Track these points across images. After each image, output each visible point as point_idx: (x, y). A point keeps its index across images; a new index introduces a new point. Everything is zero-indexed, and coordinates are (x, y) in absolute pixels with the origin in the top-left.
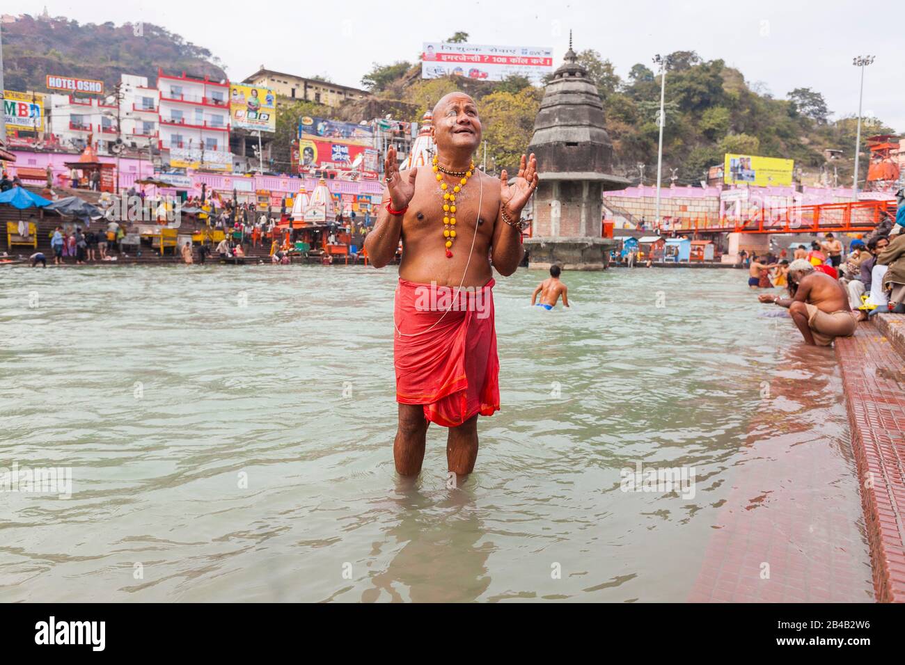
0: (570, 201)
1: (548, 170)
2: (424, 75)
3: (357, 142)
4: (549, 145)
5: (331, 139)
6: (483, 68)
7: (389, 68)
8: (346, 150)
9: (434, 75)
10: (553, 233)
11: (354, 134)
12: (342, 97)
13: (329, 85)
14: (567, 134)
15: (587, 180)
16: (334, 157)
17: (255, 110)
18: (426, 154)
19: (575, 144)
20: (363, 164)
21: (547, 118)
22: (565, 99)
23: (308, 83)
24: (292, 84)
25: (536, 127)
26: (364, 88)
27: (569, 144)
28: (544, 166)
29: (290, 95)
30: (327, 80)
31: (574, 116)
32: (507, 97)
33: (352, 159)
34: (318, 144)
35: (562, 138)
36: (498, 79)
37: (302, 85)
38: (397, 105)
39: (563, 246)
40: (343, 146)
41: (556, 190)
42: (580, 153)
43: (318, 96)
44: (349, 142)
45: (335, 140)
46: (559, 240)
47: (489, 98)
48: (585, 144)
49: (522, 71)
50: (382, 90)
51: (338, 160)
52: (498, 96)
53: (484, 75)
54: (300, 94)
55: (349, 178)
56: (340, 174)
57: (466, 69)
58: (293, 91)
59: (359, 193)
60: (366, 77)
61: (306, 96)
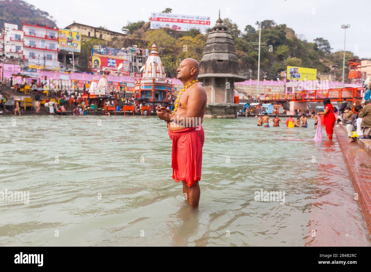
0: (220, 86)
1: (210, 72)
2: (152, 28)
3: (120, 58)
4: (210, 61)
5: (107, 56)
6: (179, 25)
7: (135, 24)
8: (114, 61)
9: (156, 28)
10: (212, 101)
11: (118, 54)
12: (113, 37)
13: (106, 31)
14: (218, 56)
15: (227, 77)
16: (109, 64)
17: (71, 42)
18: (153, 64)
19: (222, 61)
20: (122, 68)
21: (209, 49)
22: (217, 40)
23: (96, 30)
24: (88, 30)
25: (204, 53)
26: (123, 33)
27: (219, 61)
28: (208, 70)
29: (87, 35)
30: (105, 29)
31: (221, 48)
32: (190, 38)
33: (118, 66)
34: (102, 58)
35: (216, 58)
36: (186, 30)
37: (93, 31)
38: (139, 41)
39: (217, 107)
40: (113, 59)
41: (213, 82)
42: (224, 65)
43: (101, 36)
44: (116, 57)
45: (109, 57)
46: (215, 104)
47: (182, 38)
48: (226, 61)
49: (197, 27)
50: (132, 34)
51: (110, 66)
52: (186, 38)
53: (179, 28)
54: (92, 35)
55: (116, 75)
56: (112, 72)
57: (171, 25)
58: (89, 33)
59: (121, 81)
60: (124, 27)
61: (95, 35)
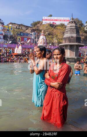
0: (72, 49)
1: (67, 43)
2: (43, 24)
3: (29, 37)
4: (67, 37)
5: (24, 36)
6: (55, 22)
7: (36, 22)
8: (27, 39)
9: (45, 23)
10: (68, 56)
11: (28, 35)
12: (26, 28)
13: (24, 26)
14: (71, 35)
15: (75, 45)
16: (24, 40)
17: (9, 31)
18: (42, 39)
19: (73, 37)
20: (30, 42)
21: (67, 32)
22: (71, 28)
23: (19, 25)
24: (16, 25)
25: (65, 33)
26: (31, 26)
27: (72, 37)
28: (66, 42)
29: (16, 27)
30: (23, 25)
31: (73, 31)
32: (60, 28)
33: (28, 41)
34: (21, 38)
35: (70, 36)
36: (58, 24)
37: (18, 26)
38: (37, 29)
39: (70, 58)
40: (26, 38)
41: (69, 47)
42: (74, 39)
43: (21, 28)
44: (27, 37)
45: (25, 37)
46: (70, 57)
47: (56, 28)
48: (75, 37)
49: (63, 22)
50: (35, 27)
51: (25, 41)
52: (58, 28)
53: (55, 23)
54: (18, 27)
55: (27, 44)
56: (25, 44)
57: (52, 22)
58: (17, 27)
59: (29, 47)
60: (31, 24)
61: (19, 28)
